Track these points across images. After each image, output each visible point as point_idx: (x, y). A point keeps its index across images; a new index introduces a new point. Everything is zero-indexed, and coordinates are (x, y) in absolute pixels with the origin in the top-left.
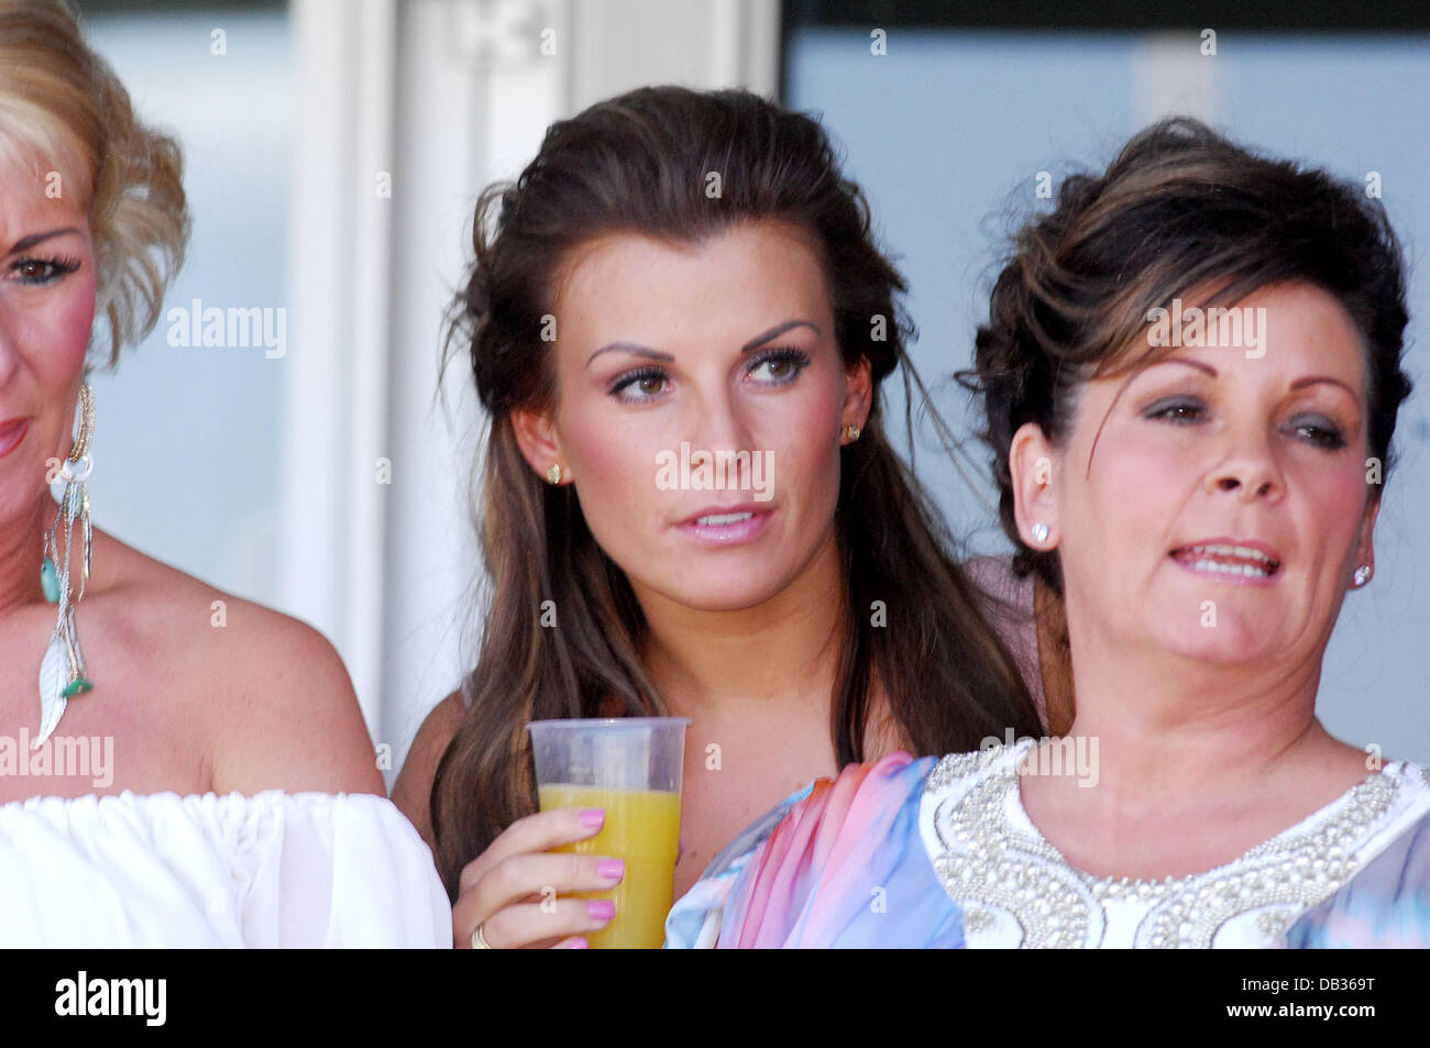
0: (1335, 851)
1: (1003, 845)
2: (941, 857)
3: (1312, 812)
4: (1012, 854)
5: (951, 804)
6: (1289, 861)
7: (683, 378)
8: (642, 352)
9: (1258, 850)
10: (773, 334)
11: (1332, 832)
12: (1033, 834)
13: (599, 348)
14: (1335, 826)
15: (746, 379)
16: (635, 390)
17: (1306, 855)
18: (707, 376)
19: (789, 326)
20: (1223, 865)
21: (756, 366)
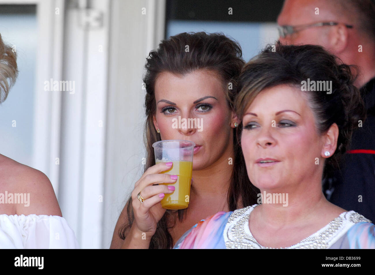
0: (324, 241)
1: (243, 238)
2: (228, 242)
3: (319, 230)
4: (245, 241)
5: (232, 226)
6: (312, 244)
7: (179, 109)
8: (168, 102)
9: (304, 240)
10: (202, 99)
11: (324, 235)
12: (250, 235)
13: (159, 101)
14: (324, 234)
15: (197, 110)
16: (167, 112)
17: (316, 242)
18: (185, 109)
19: (207, 97)
20: (294, 245)
21: (198, 107)
